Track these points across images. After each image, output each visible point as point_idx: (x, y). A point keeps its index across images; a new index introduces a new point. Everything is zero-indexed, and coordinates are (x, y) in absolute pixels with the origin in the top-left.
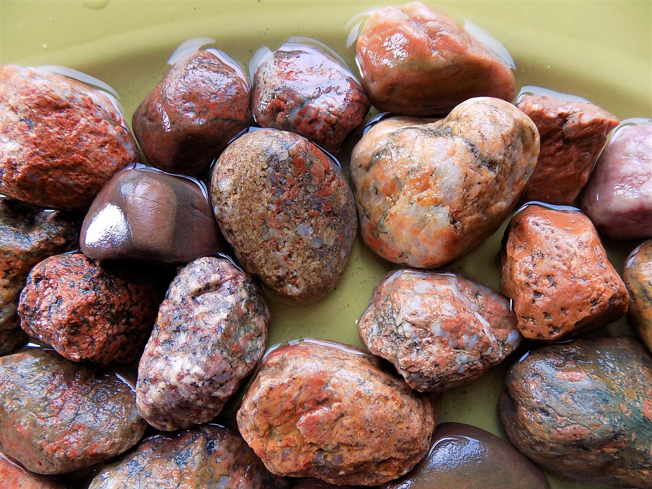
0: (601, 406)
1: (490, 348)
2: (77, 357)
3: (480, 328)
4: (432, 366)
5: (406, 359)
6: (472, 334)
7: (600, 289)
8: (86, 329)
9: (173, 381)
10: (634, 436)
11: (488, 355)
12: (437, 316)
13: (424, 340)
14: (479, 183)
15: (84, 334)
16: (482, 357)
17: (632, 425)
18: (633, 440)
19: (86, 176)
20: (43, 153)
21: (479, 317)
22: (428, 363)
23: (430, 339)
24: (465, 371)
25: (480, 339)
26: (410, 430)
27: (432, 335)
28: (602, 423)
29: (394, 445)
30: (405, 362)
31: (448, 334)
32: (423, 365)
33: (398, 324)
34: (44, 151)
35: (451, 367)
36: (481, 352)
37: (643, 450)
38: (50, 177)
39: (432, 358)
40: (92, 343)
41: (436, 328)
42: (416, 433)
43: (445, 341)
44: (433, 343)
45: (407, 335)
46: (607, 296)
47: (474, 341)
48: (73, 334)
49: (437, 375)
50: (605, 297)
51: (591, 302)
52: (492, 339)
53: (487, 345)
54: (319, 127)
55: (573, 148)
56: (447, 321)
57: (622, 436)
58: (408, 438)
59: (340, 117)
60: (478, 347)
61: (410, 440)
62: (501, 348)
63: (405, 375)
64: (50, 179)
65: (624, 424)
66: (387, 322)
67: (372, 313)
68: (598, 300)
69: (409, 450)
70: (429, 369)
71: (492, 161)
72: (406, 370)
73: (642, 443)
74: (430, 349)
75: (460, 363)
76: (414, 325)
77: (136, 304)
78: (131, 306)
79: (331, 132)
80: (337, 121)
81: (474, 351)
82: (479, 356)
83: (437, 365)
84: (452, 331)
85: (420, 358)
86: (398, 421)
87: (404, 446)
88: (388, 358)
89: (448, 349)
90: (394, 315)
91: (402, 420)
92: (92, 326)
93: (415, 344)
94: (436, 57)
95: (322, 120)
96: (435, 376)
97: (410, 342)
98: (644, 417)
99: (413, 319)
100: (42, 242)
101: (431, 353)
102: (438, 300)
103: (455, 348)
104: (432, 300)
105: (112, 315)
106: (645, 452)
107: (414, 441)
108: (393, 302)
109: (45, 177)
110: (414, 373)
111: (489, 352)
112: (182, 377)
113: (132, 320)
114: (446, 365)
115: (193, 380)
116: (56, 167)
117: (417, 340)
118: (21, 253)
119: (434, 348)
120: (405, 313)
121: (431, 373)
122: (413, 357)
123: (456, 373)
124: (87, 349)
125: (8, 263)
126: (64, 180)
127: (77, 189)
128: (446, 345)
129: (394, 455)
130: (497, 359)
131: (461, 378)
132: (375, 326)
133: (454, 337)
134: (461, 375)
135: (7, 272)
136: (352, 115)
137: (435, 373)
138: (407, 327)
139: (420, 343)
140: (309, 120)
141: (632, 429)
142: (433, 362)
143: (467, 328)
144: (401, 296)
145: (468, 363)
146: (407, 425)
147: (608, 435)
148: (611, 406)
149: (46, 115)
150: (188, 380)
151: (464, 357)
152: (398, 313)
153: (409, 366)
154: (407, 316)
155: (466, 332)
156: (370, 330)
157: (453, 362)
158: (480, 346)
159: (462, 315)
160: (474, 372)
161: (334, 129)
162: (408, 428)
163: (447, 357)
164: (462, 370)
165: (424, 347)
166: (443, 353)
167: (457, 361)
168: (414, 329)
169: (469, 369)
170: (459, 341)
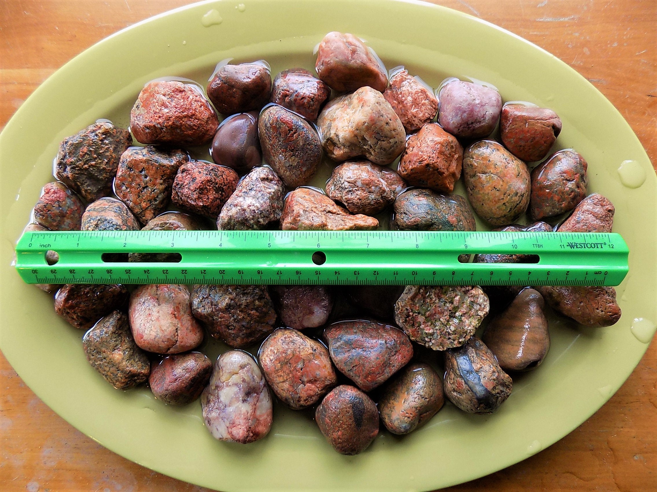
0: (428, 210)
1: (386, 193)
2: (202, 204)
3: (381, 184)
5: (346, 197)
6: (377, 186)
8: (206, 192)
9: (245, 207)
11: (385, 196)
12: (360, 178)
13: (354, 189)
15: (205, 194)
16: (382, 197)
18: (440, 228)
19: (197, 120)
20: (179, 111)
21: (382, 180)
22: (356, 199)
23: (356, 188)
24: (375, 203)
25: (381, 188)
27: (357, 187)
28: (427, 217)
30: (346, 198)
31: (365, 186)
32: (354, 200)
33: (342, 183)
34: (179, 110)
35: (367, 201)
36: (381, 195)
38: (183, 121)
39: (358, 197)
40: (208, 199)
41: (359, 183)
43: (364, 189)
44: (358, 190)
45: (346, 187)
47: (377, 189)
48: (200, 194)
52: (387, 189)
53: (384, 191)
54: (306, 101)
56: (364, 180)
57: (435, 226)
59: (315, 95)
62: (393, 194)
63: (346, 204)
64: (183, 123)
65: (437, 220)
66: (338, 183)
67: (332, 182)
70: (357, 201)
72: (346, 202)
74: (357, 193)
75: (371, 199)
76: (349, 182)
77: (226, 186)
78: (224, 186)
79: (312, 103)
80: (314, 97)
81: (378, 194)
82: (380, 197)
83: (360, 200)
84: (367, 185)
85: (352, 197)
88: (338, 199)
89: (365, 193)
90: (341, 180)
92: (208, 191)
93: (350, 191)
95: (307, 97)
97: (347, 190)
99: (349, 180)
100: (177, 161)
101: (357, 194)
102: (360, 172)
103: (368, 192)
104: (358, 172)
105: (216, 187)
108: (340, 174)
109: (181, 122)
110: (350, 203)
111: (385, 194)
112: (250, 206)
113: (223, 193)
114: (365, 199)
115: (255, 208)
116: (185, 117)
117: (351, 189)
118: (170, 166)
119: (359, 192)
120: (345, 178)
121: (358, 203)
122: (349, 196)
123: (369, 204)
124: (206, 201)
125: (163, 171)
126: (189, 123)
127: (194, 127)
128: (364, 191)
130: (390, 199)
131: (373, 207)
132: (333, 187)
133: (368, 188)
134: (372, 205)
135: (162, 176)
136: (321, 94)
138: (346, 183)
139: (352, 190)
140: (300, 98)
141: (441, 223)
143: (374, 183)
144: (343, 171)
145: (375, 200)
149: (177, 95)
150: (252, 208)
151: (373, 196)
152: (342, 178)
153: (347, 200)
154: (346, 179)
155: (373, 185)
156: (330, 189)
157: (368, 198)
158: (381, 191)
159: (371, 178)
160: (379, 204)
161: (313, 101)
163: (365, 196)
164: (372, 203)
165: (354, 192)
166: (363, 194)
167: (370, 198)
168: (349, 184)
169: (376, 203)
170: (370, 189)
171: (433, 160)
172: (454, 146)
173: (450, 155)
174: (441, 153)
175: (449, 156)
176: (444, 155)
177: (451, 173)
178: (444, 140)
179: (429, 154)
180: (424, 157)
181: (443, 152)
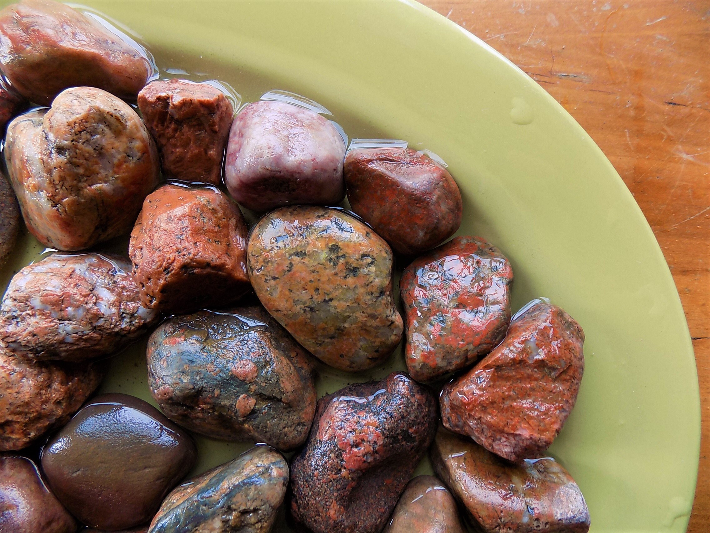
0: (185, 366)
4: (29, 335)
6: (78, 307)
7: (169, 259)
10: (217, 392)
11: (102, 326)
12: (38, 292)
13: (24, 313)
14: (55, 168)
16: (94, 328)
17: (215, 382)
18: (216, 395)
22: (25, 333)
23: (30, 312)
24: (76, 340)
25: (89, 310)
26: (20, 395)
27: (32, 308)
28: (182, 381)
29: (7, 409)
31: (50, 307)
32: (20, 335)
35: (54, 337)
36: (92, 323)
37: (228, 404)
39: (31, 329)
41: (36, 302)
42: (27, 398)
43: (47, 313)
44: (34, 315)
46: (176, 265)
47: (81, 312)
49: (36, 344)
50: (174, 266)
51: (164, 271)
52: (111, 311)
53: (98, 316)
55: (185, 128)
56: (47, 295)
57: (206, 393)
58: (19, 402)
60: (87, 318)
61: (22, 404)
63: (3, 344)
65: (206, 381)
68: (168, 268)
69: (26, 414)
70: (26, 339)
71: (59, 146)
73: (226, 398)
74: (29, 321)
75: (65, 333)
76: (15, 300)
81: (82, 322)
82: (89, 327)
83: (34, 335)
84: (53, 304)
85: (18, 329)
86: (6, 386)
87: (18, 409)
89: (49, 320)
91: (10, 386)
93: (15, 317)
94: (30, 52)
96: (33, 345)
97: (8, 315)
98: (232, 375)
99: (17, 294)
101: (30, 324)
103: (59, 320)
106: (231, 406)
107: (27, 404)
110: (12, 342)
111: (101, 322)
114: (47, 334)
117: (17, 313)
119: (33, 320)
121: (28, 342)
123: (62, 342)
128: (48, 317)
129: (10, 418)
130: (116, 330)
133: (56, 309)
137: (33, 342)
138: (9, 302)
139: (20, 315)
141: (216, 386)
142: (30, 333)
143: (72, 301)
145: (76, 333)
146: (16, 390)
147: (187, 391)
148: (196, 366)
151: (70, 328)
153: (5, 337)
155: (71, 305)
157: (55, 332)
158: (88, 317)
159: (66, 290)
162: (19, 393)
163: (46, 328)
164: (70, 339)
165: (23, 319)
166: (44, 324)
167: (61, 331)
168: (15, 303)
169: (80, 339)
170: (63, 313)
171: (189, 254)
172: (218, 208)
173: (219, 226)
174: (197, 232)
175: (216, 229)
176: (205, 232)
177: (238, 256)
178: (191, 207)
179: (174, 247)
180: (167, 256)
181: (199, 229)
